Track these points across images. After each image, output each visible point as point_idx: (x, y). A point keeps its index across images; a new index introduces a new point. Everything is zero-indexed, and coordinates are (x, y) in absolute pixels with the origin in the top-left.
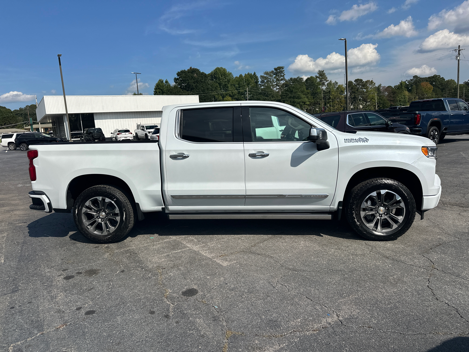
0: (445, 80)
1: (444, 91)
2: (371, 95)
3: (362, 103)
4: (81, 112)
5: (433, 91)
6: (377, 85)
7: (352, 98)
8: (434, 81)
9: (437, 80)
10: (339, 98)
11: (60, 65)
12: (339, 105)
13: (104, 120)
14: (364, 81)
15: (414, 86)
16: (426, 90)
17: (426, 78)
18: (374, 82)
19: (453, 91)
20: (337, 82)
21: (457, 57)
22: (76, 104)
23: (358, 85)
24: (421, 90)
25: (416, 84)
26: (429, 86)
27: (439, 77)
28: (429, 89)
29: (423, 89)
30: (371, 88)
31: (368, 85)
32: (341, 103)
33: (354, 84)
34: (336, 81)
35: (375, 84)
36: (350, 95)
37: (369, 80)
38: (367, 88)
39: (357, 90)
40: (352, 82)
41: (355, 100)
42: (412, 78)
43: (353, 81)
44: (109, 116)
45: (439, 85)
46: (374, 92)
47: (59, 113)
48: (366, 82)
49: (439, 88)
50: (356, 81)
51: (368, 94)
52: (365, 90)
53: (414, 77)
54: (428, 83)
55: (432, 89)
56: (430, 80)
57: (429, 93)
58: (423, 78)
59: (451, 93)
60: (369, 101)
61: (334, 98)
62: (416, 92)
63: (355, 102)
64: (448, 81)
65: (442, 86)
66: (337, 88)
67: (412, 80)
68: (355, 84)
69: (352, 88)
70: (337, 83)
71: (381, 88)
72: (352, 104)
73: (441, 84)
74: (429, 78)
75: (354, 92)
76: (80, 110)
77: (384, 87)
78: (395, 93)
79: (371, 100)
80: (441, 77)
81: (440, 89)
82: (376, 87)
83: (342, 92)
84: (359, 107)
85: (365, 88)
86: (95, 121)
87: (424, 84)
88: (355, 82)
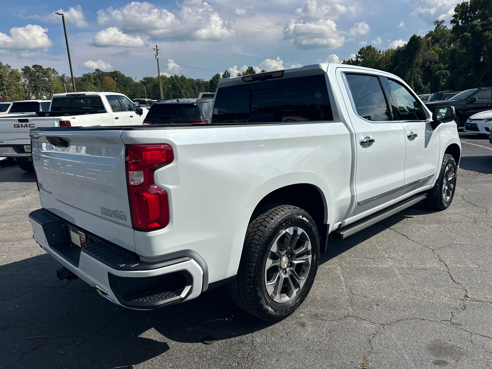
0: (125, 76)
1: (126, 87)
2: (55, 85)
3: (45, 94)
5: (116, 86)
6: (60, 75)
7: (32, 87)
8: (116, 77)
9: (118, 76)
10: (15, 85)
12: (16, 94)
14: (44, 69)
15: (98, 80)
16: (111, 85)
17: (108, 73)
18: (56, 71)
19: (134, 88)
20: (9, 65)
21: (156, 56)
23: (37, 72)
24: (105, 84)
25: (99, 78)
26: (112, 81)
27: (119, 73)
28: (113, 84)
29: (108, 84)
30: (54, 77)
31: (50, 74)
32: (20, 92)
33: (32, 70)
34: (7, 64)
35: (57, 73)
36: (30, 83)
37: (51, 69)
38: (49, 77)
39: (38, 78)
40: (29, 67)
41: (36, 90)
42: (95, 71)
43: (31, 67)
45: (120, 81)
46: (58, 82)
48: (47, 69)
49: (121, 84)
50: (34, 66)
51: (52, 84)
52: (47, 79)
53: (96, 70)
54: (111, 78)
55: (116, 85)
56: (112, 75)
57: (113, 88)
58: (105, 73)
59: (132, 89)
60: (53, 91)
61: (9, 85)
62: (101, 86)
63: (37, 92)
64: (127, 78)
65: (124, 82)
66: (11, 73)
67: (94, 73)
68: (34, 70)
69: (30, 76)
70: (9, 67)
71: (65, 79)
72: (33, 93)
73: (123, 80)
74: (111, 73)
75: (34, 80)
77: (68, 77)
78: (81, 85)
79: (56, 91)
80: (121, 74)
81: (123, 85)
82: (59, 76)
83: (18, 78)
84: (43, 98)
85: (46, 77)
87: (107, 78)
88: (34, 68)
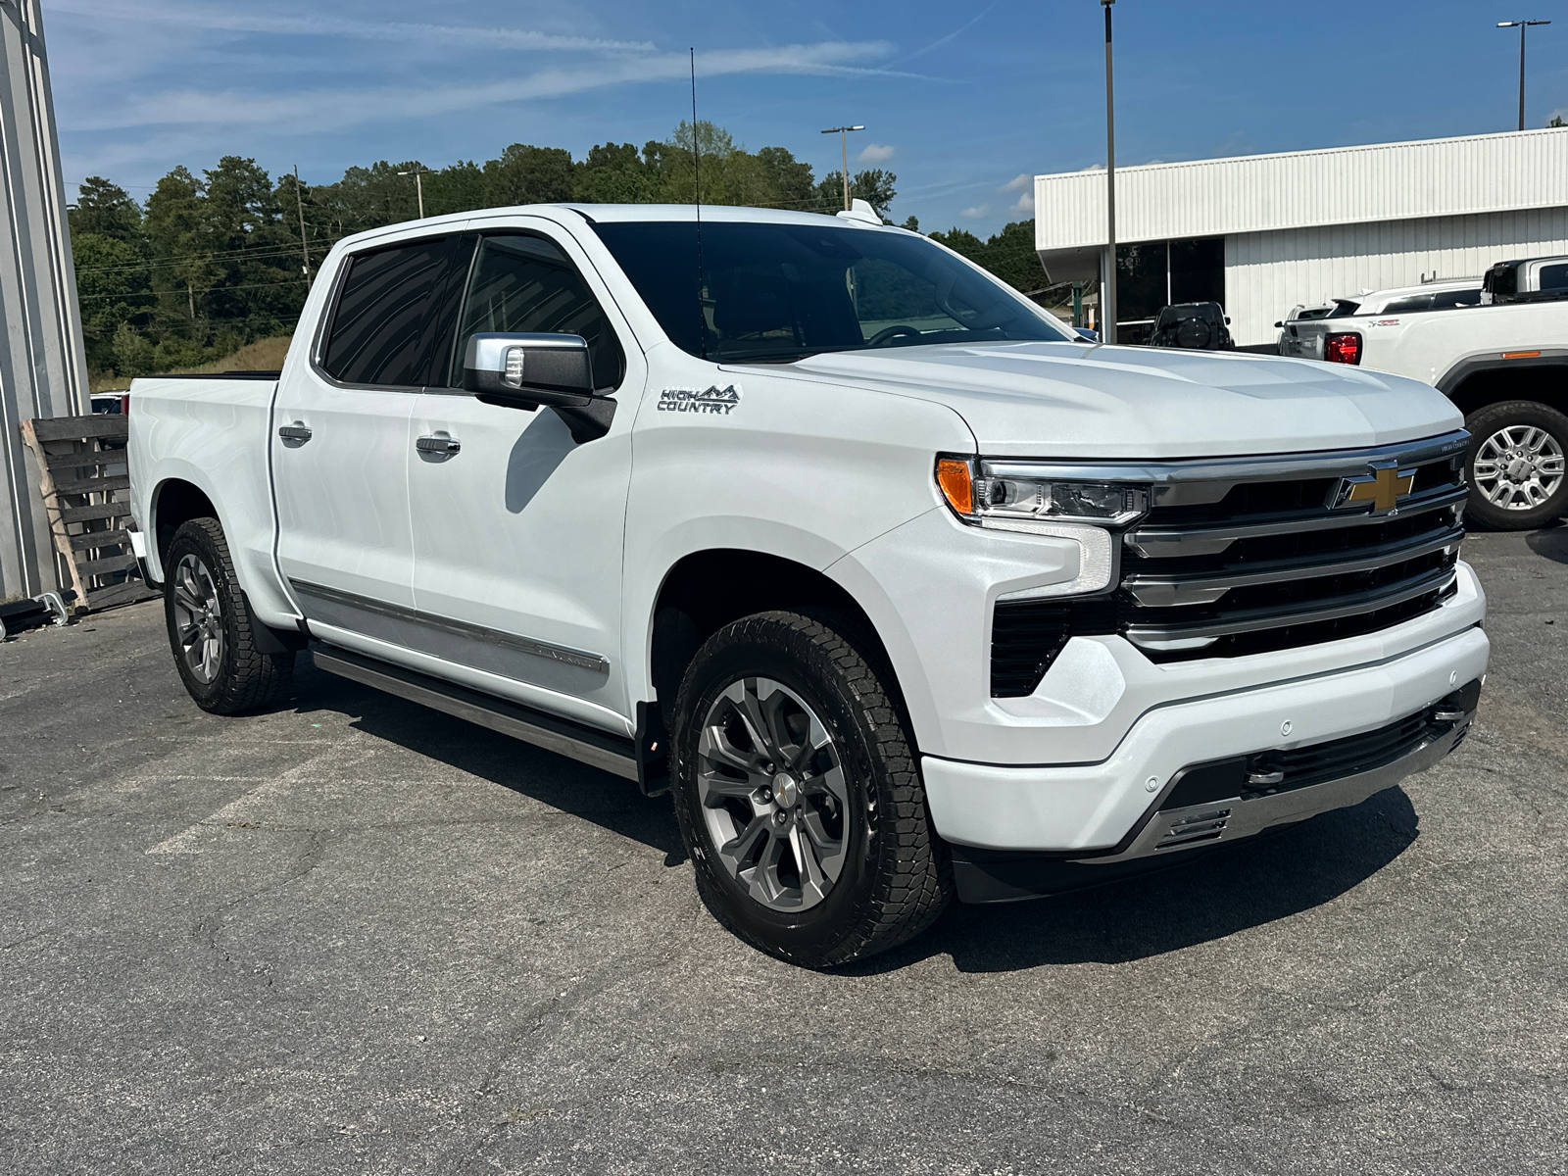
4: (1172, 235)
11: (1109, 39)
13: (1266, 267)
22: (1153, 201)
44: (1290, 246)
47: (1084, 243)
76: (1165, 226)
86: (1229, 271)
